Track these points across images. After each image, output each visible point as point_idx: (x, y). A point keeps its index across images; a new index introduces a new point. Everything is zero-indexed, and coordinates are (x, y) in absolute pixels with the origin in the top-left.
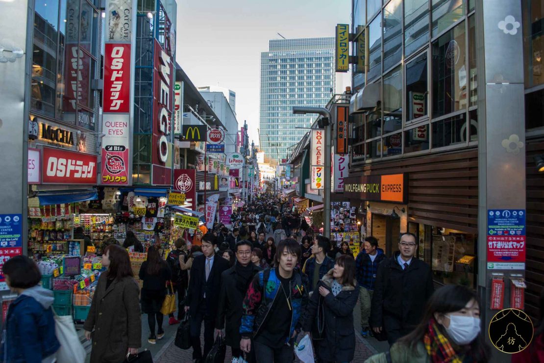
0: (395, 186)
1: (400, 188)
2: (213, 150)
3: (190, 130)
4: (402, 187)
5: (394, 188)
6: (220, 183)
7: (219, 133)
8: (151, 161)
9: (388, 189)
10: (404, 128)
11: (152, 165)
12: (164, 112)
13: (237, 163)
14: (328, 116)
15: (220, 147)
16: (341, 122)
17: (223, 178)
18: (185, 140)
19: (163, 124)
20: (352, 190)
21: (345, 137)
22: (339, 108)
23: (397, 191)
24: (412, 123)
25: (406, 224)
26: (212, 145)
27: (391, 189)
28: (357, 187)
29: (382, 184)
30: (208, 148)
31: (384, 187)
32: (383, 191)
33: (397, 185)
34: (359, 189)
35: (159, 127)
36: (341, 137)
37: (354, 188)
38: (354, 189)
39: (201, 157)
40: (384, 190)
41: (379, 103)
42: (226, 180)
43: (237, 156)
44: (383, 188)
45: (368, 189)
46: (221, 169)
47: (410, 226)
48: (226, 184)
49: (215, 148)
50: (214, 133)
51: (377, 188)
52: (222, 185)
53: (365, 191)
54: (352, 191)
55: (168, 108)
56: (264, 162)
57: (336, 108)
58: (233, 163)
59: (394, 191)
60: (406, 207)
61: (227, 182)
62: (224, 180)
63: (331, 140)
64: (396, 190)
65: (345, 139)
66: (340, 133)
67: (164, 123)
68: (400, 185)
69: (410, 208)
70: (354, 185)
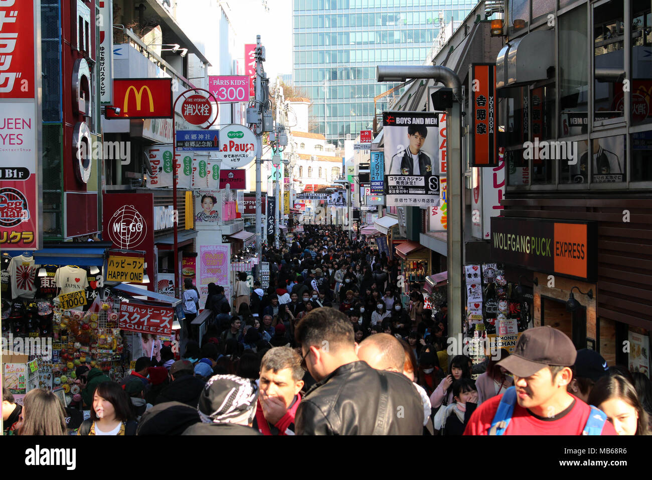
0: (575, 248)
1: (583, 252)
2: (193, 144)
3: (132, 91)
4: (585, 249)
5: (574, 251)
6: (199, 209)
7: (204, 103)
8: (62, 185)
9: (566, 251)
10: (591, 132)
11: (65, 193)
12: (84, 69)
13: (240, 152)
14: (452, 86)
15: (208, 137)
16: (481, 98)
17: (204, 197)
18: (121, 116)
19: (82, 97)
20: (506, 246)
21: (491, 131)
22: (477, 68)
23: (579, 258)
24: (602, 125)
25: (595, 321)
26: (190, 133)
27: (570, 251)
28: (515, 240)
29: (555, 240)
30: (181, 139)
31: (559, 246)
32: (558, 255)
33: (579, 245)
34: (518, 246)
35: (75, 105)
36: (483, 131)
37: (509, 242)
38: (510, 245)
39: (154, 153)
40: (559, 252)
41: (551, 71)
42: (214, 200)
43: (240, 135)
44: (557, 249)
45: (533, 247)
46: (200, 173)
47: (602, 324)
48: (212, 213)
49: (196, 141)
50: (194, 103)
51: (548, 248)
52: (203, 213)
53: (528, 252)
54: (505, 248)
55: (90, 57)
56: (310, 130)
57: (470, 66)
58: (228, 153)
59: (574, 257)
60: (594, 288)
61: (216, 207)
62: (208, 200)
63: (461, 136)
64: (576, 254)
65: (491, 135)
66: (479, 122)
67: (84, 95)
68: (583, 245)
69: (601, 291)
70: (509, 236)
